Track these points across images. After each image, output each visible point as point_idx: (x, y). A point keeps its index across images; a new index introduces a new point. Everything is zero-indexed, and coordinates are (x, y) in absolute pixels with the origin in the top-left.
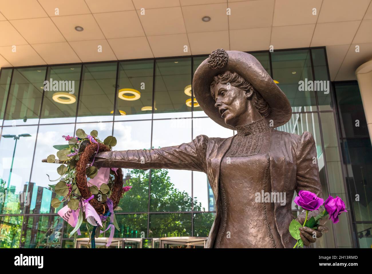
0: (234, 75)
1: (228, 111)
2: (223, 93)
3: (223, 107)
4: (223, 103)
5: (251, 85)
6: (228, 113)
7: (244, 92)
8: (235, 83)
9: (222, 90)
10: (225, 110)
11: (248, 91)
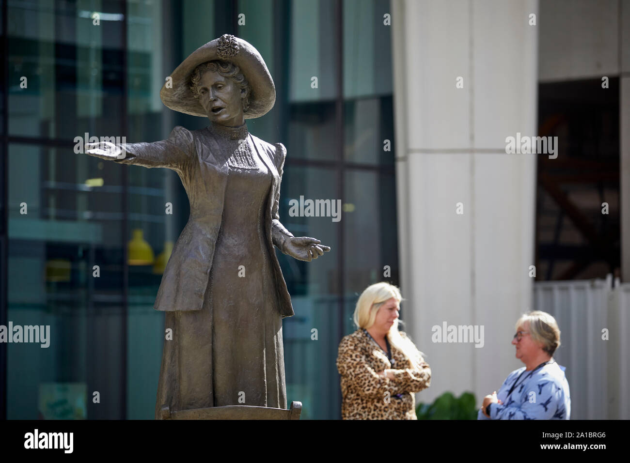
0: (236, 72)
1: (224, 110)
2: (220, 87)
3: (218, 104)
4: (218, 97)
5: (249, 84)
6: (226, 112)
7: (241, 90)
8: (235, 80)
9: (220, 83)
10: (220, 109)
11: (243, 90)
